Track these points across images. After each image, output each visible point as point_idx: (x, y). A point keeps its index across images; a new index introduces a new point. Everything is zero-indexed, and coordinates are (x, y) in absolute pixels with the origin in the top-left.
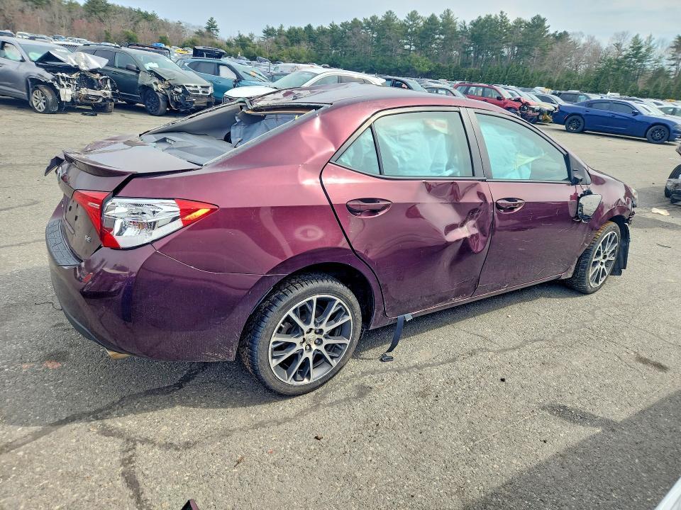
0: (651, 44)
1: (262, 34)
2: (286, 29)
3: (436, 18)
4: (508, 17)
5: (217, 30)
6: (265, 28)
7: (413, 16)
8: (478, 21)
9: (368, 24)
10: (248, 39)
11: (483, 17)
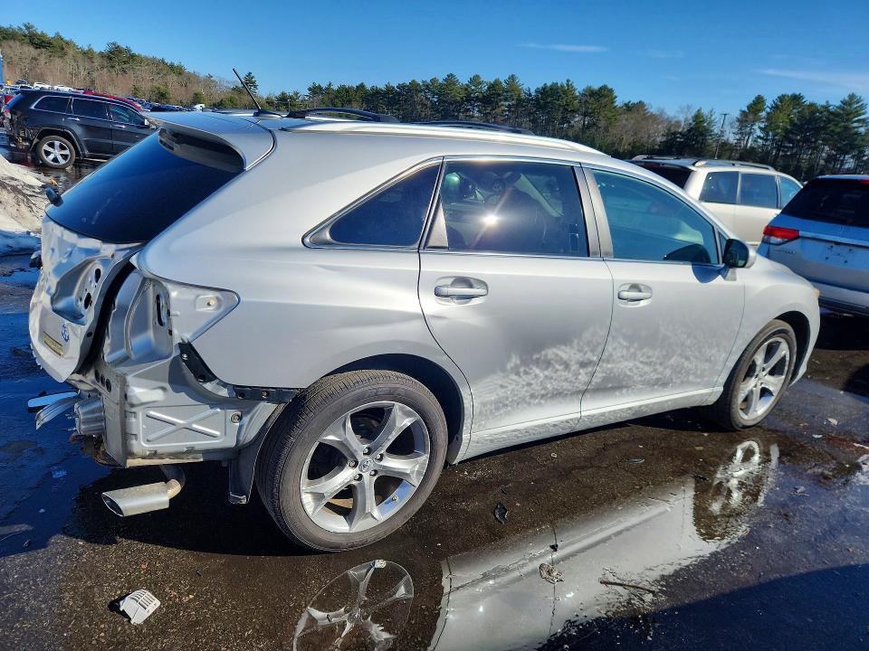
0: (712, 118)
1: (307, 93)
2: (335, 87)
3: (501, 83)
4: (575, 86)
5: (255, 87)
6: (311, 85)
7: (475, 80)
8: (544, 89)
9: (427, 87)
10: (291, 97)
11: (549, 85)
